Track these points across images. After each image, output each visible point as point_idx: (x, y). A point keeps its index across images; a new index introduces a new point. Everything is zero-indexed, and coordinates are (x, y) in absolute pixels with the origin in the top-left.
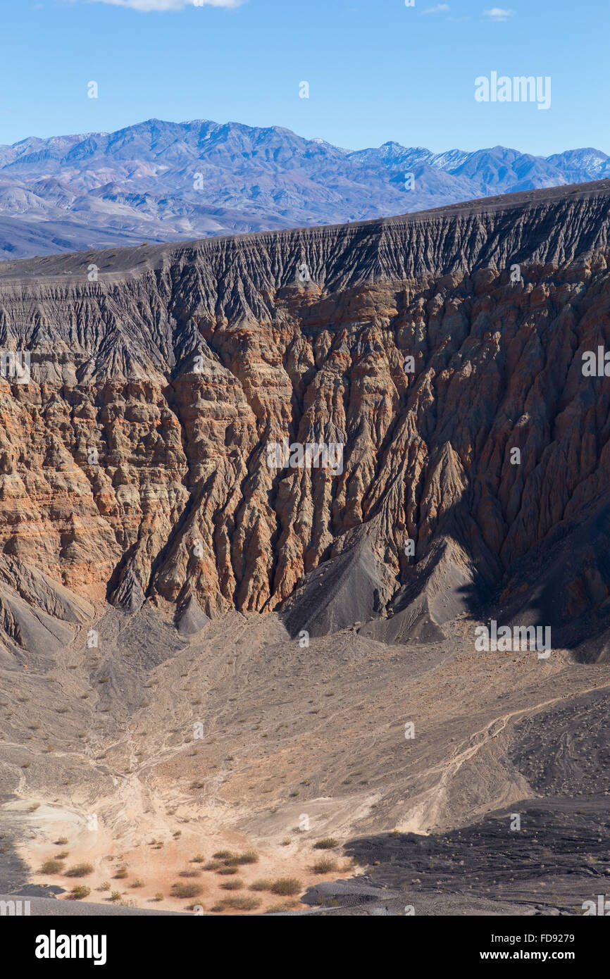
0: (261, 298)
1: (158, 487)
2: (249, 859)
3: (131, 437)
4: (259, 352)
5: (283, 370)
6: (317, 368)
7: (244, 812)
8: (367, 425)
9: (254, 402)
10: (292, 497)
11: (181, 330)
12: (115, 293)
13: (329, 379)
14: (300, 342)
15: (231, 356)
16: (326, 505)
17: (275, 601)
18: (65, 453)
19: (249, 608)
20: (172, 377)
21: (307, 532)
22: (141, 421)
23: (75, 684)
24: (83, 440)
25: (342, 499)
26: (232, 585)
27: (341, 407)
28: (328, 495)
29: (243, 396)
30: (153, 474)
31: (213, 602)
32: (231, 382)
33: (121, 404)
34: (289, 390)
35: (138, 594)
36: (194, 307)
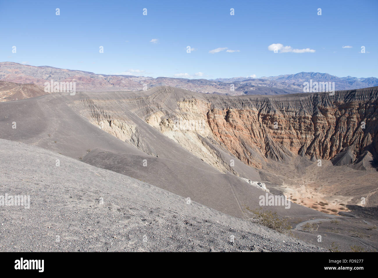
0: (330, 103)
1: (309, 135)
2: (327, 204)
3: (304, 126)
4: (330, 113)
5: (334, 117)
6: (341, 116)
7: (325, 195)
8: (351, 128)
9: (328, 122)
10: (335, 140)
11: (315, 108)
12: (303, 101)
13: (344, 118)
14: (338, 111)
15: (324, 113)
16: (342, 142)
17: (330, 158)
18: (292, 128)
19: (325, 159)
20: (312, 116)
21: (337, 146)
22: (306, 123)
23: (292, 168)
24: (296, 126)
25: (345, 141)
26: (322, 154)
27: (346, 124)
28: (342, 140)
29: (326, 120)
30: (308, 133)
31: (318, 157)
32: (324, 118)
33: (303, 120)
34: (335, 120)
35: (304, 154)
36: (317, 104)
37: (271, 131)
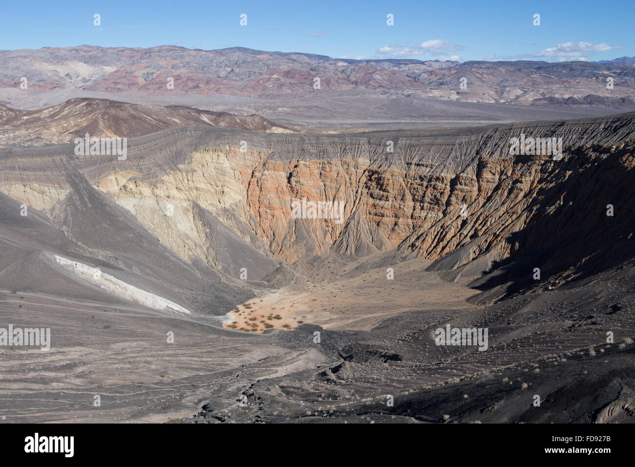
1: (433, 213)
3: (432, 195)
4: (489, 170)
5: (497, 178)
9: (479, 188)
14: (510, 167)
16: (474, 228)
17: (437, 257)
19: (429, 258)
21: (462, 236)
22: (437, 189)
23: (350, 267)
24: (418, 194)
25: (480, 227)
26: (430, 250)
28: (477, 225)
30: (433, 208)
31: (420, 254)
33: (433, 183)
34: (495, 185)
37: (371, 201)
